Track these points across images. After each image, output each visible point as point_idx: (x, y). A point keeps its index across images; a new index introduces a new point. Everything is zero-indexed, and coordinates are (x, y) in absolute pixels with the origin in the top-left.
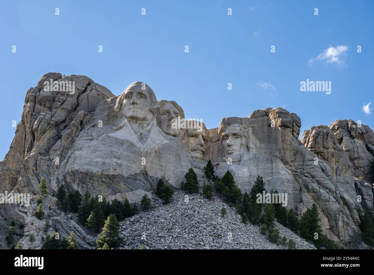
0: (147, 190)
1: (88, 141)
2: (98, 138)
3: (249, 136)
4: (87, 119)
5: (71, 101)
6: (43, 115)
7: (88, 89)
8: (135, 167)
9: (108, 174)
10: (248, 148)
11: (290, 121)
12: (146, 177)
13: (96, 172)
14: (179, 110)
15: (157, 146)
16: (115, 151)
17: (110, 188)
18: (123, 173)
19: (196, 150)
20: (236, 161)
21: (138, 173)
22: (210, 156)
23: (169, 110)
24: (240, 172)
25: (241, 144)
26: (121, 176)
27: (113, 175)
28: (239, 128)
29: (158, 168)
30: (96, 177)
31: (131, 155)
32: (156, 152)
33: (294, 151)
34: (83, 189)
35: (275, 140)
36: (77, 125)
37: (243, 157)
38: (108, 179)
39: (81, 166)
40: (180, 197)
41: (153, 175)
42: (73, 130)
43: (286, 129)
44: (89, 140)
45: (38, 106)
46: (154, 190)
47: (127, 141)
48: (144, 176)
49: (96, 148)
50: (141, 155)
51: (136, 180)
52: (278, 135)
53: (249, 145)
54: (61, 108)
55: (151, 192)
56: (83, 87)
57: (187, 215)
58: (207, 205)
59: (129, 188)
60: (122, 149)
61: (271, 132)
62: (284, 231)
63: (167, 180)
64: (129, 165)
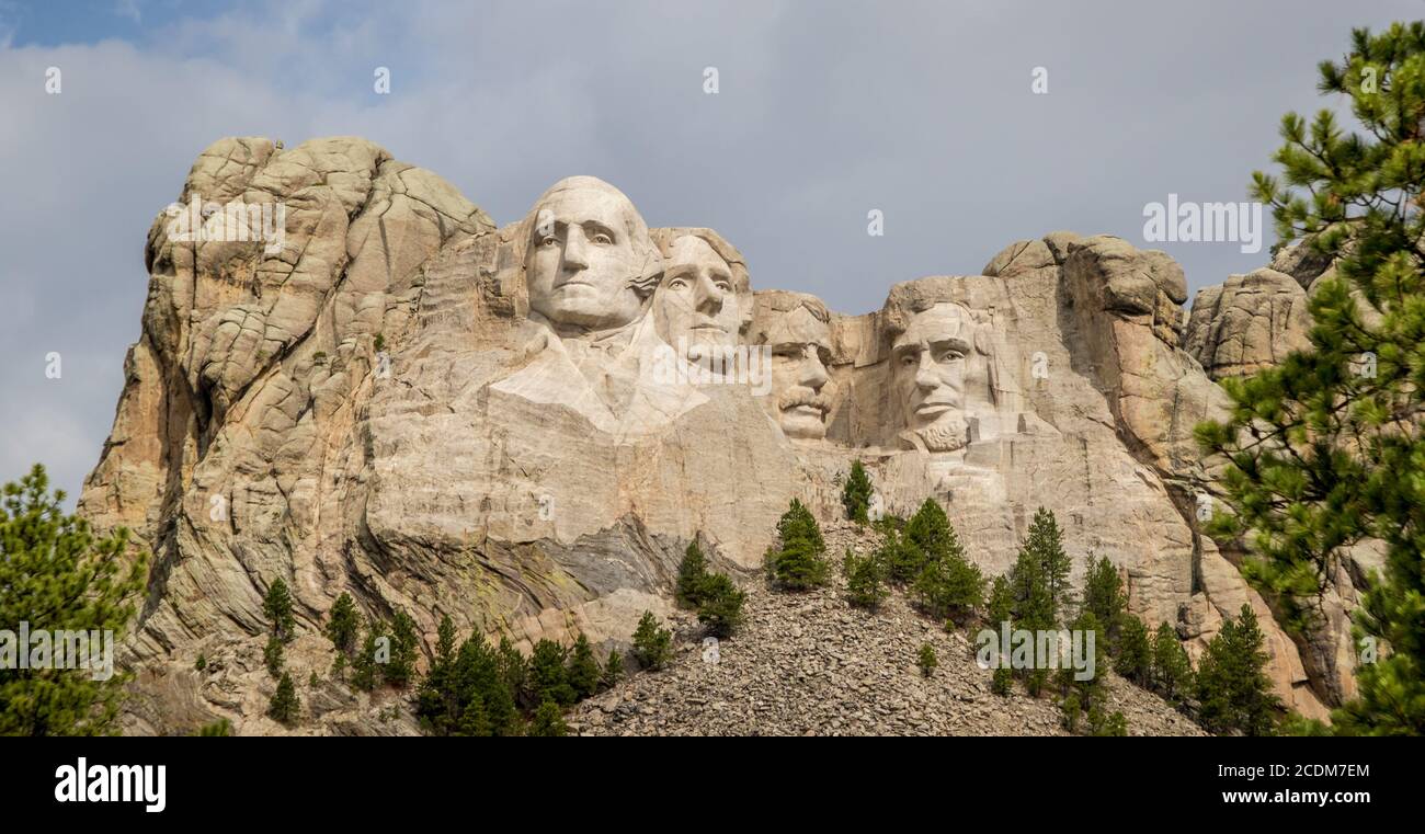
0: (645, 587)
1: (418, 417)
2: (452, 401)
3: (997, 348)
4: (398, 324)
5: (326, 254)
6: (233, 321)
7: (378, 195)
8: (595, 505)
9: (503, 539)
10: (993, 394)
11: (1145, 289)
12: (639, 538)
13: (462, 538)
14: (729, 263)
15: (667, 421)
16: (519, 453)
17: (518, 590)
18: (558, 532)
19: (801, 404)
20: (950, 446)
21: (609, 527)
22: (851, 422)
23: (695, 267)
24: (969, 491)
25: (968, 381)
26: (551, 544)
27: (525, 543)
28: (955, 321)
29: (680, 501)
30: (463, 555)
31: (582, 463)
32: (668, 445)
33: (1163, 401)
34: (420, 598)
35: (1093, 359)
36: (364, 354)
37: (977, 431)
38: (507, 560)
39: (406, 514)
40: (769, 606)
41: (663, 531)
42: (351, 374)
43: (1129, 318)
44: (418, 410)
45: (206, 283)
46: (670, 583)
47: (562, 410)
48: (633, 537)
49: (451, 442)
50: (614, 460)
51: (605, 552)
52: (1101, 339)
53: (995, 381)
54: (292, 285)
55: (660, 592)
56: (361, 191)
57: (801, 679)
58: (864, 632)
59: (586, 589)
60: (544, 443)
61: (1076, 329)
62: (1141, 710)
63: (712, 542)
64: (576, 500)
